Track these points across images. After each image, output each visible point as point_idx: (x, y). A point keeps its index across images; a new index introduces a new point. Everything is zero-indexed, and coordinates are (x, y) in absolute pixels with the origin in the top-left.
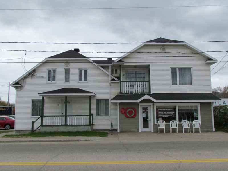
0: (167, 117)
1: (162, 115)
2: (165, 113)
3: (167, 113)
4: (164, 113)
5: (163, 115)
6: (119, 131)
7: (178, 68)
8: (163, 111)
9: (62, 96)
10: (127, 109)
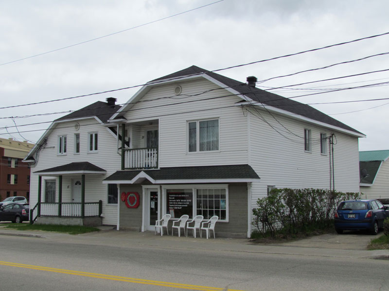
0: (181, 208)
1: (174, 204)
2: (179, 202)
3: (181, 202)
4: (177, 202)
5: (176, 204)
6: (118, 229)
7: (199, 121)
8: (176, 198)
9: (70, 174)
10: (129, 193)
